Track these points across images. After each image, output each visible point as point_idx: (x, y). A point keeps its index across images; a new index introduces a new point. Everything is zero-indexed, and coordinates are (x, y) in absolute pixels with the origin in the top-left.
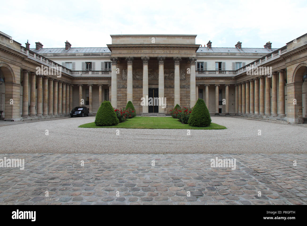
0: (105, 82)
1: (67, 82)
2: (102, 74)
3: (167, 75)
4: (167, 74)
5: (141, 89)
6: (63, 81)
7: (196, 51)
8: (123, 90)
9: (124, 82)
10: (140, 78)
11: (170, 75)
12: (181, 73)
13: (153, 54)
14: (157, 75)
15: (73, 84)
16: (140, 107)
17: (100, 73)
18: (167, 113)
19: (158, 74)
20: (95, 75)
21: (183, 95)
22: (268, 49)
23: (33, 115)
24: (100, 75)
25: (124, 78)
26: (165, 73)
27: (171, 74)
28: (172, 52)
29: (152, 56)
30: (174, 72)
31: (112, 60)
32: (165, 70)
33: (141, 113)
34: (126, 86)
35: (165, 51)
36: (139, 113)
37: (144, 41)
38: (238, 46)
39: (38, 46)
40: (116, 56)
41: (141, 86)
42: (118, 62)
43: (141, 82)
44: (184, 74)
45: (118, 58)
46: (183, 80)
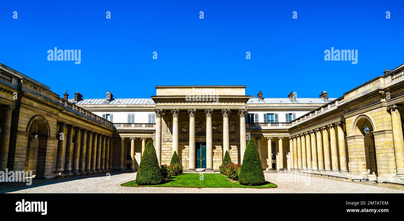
0: (148, 136)
1: (107, 135)
2: (146, 126)
3: (215, 128)
4: (215, 126)
5: (187, 143)
6: (103, 134)
7: (246, 102)
8: (169, 143)
9: (169, 135)
10: (187, 131)
12: (231, 125)
14: (205, 128)
16: (186, 162)
17: (144, 125)
20: (138, 128)
21: (233, 149)
22: (324, 99)
24: (143, 127)
25: (169, 132)
26: (213, 125)
27: (220, 127)
28: (220, 104)
29: (199, 108)
30: (222, 125)
31: (156, 112)
32: (213, 122)
34: (171, 139)
36: (186, 169)
38: (291, 96)
39: (77, 96)
40: (161, 108)
41: (187, 140)
42: (163, 114)
43: (188, 135)
44: (234, 127)
45: (163, 109)
46: (232, 132)
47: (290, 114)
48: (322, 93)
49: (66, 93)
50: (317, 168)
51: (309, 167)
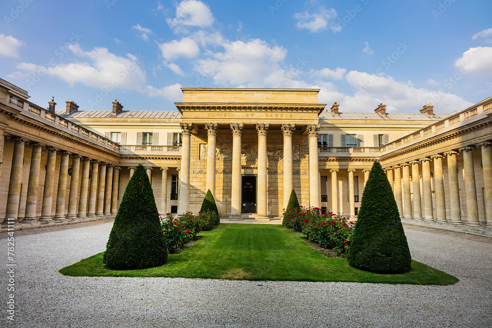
0: (172, 164)
1: (108, 162)
2: (168, 150)
3: (271, 154)
4: (270, 151)
5: (229, 175)
6: (101, 160)
7: (319, 114)
8: (202, 176)
9: (203, 164)
10: (229, 158)
11: (276, 153)
12: (294, 150)
13: (249, 119)
14: (255, 154)
15: (120, 167)
16: (227, 204)
17: (165, 149)
18: (271, 213)
19: (257, 152)
20: (156, 153)
21: (296, 186)
22: (428, 115)
23: (30, 219)
24: (165, 152)
25: (202, 158)
26: (268, 150)
27: (278, 152)
28: (279, 117)
29: (248, 122)
30: (282, 149)
31: (183, 127)
32: (268, 145)
33: (228, 214)
34: (205, 169)
35: (270, 114)
36: (225, 214)
37: (234, 98)
38: (379, 110)
39: (70, 107)
40: (190, 122)
41: (229, 171)
42: (194, 131)
43: (230, 164)
44: (298, 153)
45: (193, 124)
46: (296, 161)
47: (380, 135)
48: (424, 107)
49: (53, 100)
50: (431, 217)
51: (417, 216)
